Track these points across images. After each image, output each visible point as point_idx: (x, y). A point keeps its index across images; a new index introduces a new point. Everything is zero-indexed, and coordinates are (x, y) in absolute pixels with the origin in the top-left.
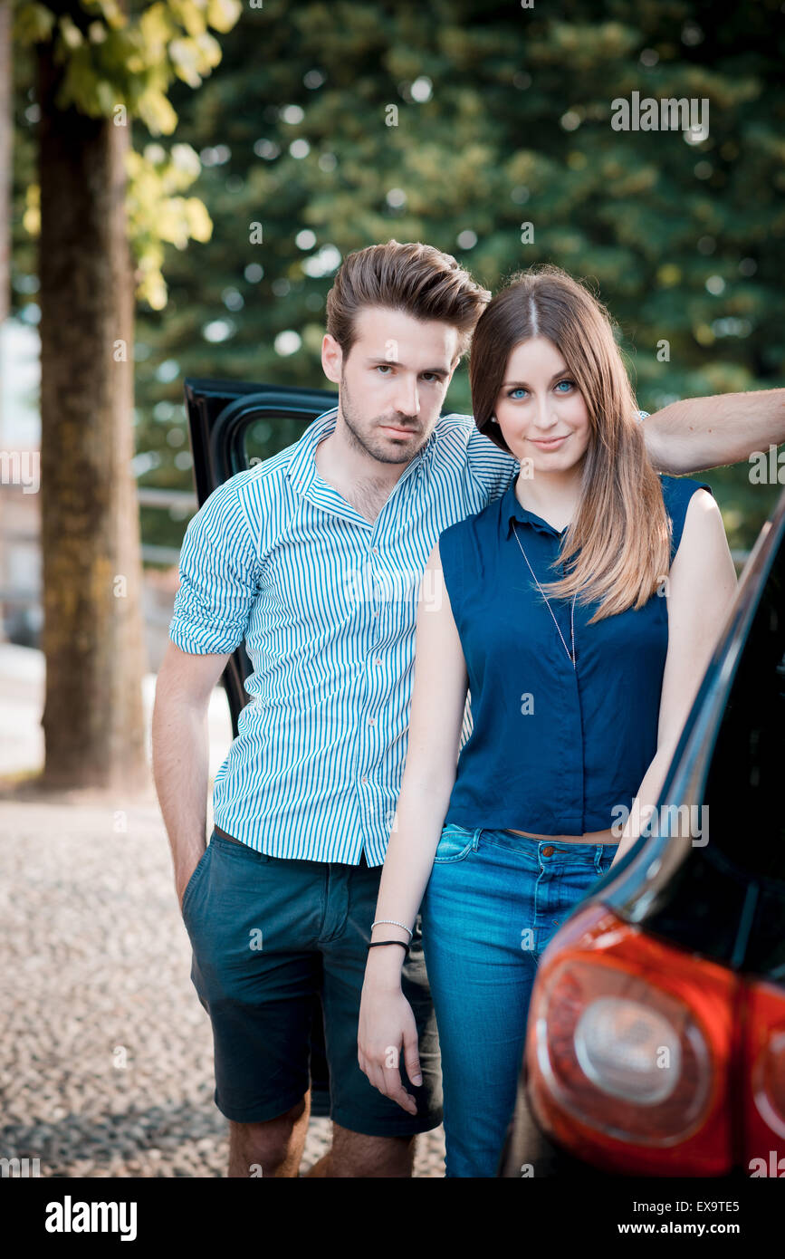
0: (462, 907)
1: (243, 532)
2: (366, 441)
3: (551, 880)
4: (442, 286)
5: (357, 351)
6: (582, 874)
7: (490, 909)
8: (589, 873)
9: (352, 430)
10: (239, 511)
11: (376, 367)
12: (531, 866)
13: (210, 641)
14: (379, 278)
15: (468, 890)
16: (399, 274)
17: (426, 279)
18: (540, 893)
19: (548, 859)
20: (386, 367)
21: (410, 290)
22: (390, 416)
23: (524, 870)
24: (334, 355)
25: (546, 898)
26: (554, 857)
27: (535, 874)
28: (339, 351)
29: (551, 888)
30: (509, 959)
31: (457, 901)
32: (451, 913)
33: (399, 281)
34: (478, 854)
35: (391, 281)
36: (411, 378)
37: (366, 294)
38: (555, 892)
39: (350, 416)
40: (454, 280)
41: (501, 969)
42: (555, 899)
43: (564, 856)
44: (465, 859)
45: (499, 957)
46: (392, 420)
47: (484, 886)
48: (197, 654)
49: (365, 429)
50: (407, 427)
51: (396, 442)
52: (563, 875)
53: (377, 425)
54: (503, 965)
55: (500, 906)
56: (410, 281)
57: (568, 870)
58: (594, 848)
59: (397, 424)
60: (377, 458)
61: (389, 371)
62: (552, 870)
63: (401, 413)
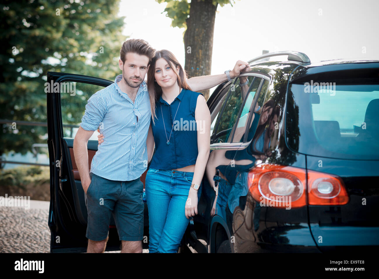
0: (155, 183)
1: (103, 103)
2: (129, 82)
3: (174, 178)
4: (145, 47)
5: (126, 62)
6: (181, 178)
7: (161, 184)
8: (182, 178)
9: (126, 80)
10: (102, 98)
11: (130, 66)
12: (170, 175)
13: (92, 127)
14: (131, 46)
15: (156, 180)
16: (135, 45)
17: (141, 46)
18: (172, 181)
19: (174, 174)
20: (133, 66)
21: (137, 48)
22: (133, 77)
23: (168, 176)
24: (122, 64)
25: (173, 182)
26: (175, 174)
27: (171, 177)
28: (122, 63)
29: (174, 180)
30: (165, 194)
31: (154, 182)
32: (153, 185)
33: (135, 47)
34: (159, 172)
35: (133, 47)
36: (138, 68)
37: (128, 50)
38: (175, 181)
39: (125, 77)
40: (147, 46)
41: (163, 196)
42: (175, 182)
43: (177, 174)
44: (156, 173)
45: (163, 194)
46: (134, 78)
47: (159, 179)
48: (88, 131)
49: (128, 80)
50: (138, 79)
51: (135, 82)
52: (177, 178)
53: (131, 78)
54: (164, 195)
55: (163, 184)
56: (137, 46)
57: (178, 177)
58: (184, 173)
59: (135, 78)
60: (131, 87)
61: (133, 67)
62: (174, 176)
63: (136, 76)
